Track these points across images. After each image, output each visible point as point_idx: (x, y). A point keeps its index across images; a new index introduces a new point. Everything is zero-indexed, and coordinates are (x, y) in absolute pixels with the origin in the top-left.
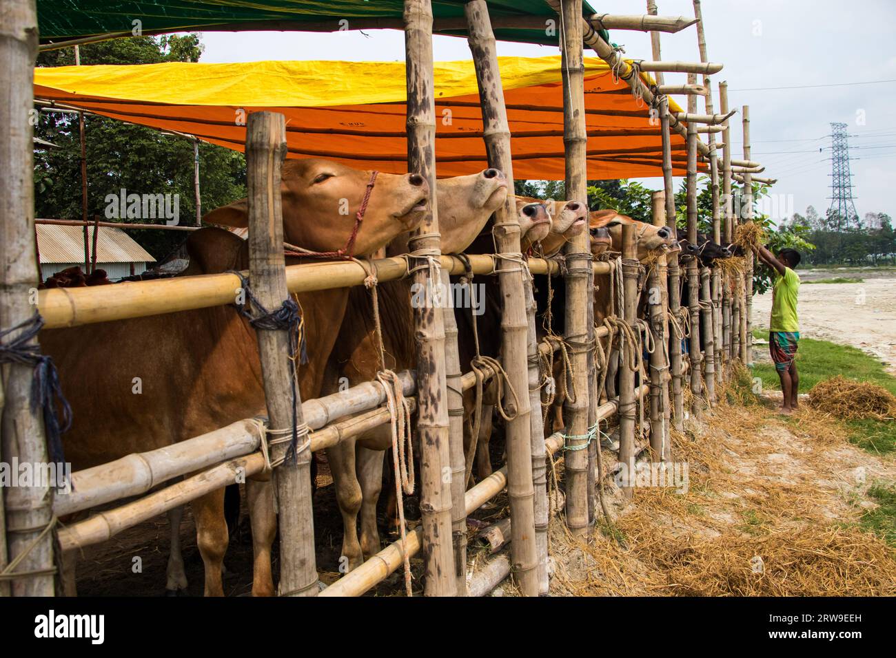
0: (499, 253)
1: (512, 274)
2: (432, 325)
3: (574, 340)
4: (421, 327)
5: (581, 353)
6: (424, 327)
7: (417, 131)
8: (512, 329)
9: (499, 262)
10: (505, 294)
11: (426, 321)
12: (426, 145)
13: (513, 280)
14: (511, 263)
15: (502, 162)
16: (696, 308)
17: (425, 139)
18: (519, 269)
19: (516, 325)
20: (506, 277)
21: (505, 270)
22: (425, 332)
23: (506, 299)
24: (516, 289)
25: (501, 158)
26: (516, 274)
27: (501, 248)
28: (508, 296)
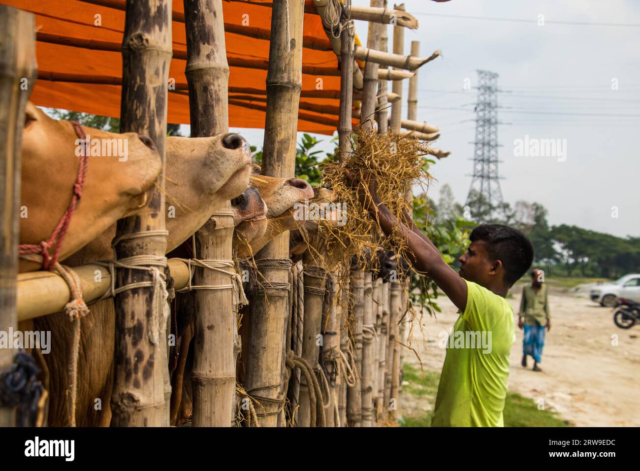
0: (199, 257)
1: (219, 293)
2: (150, 382)
3: (262, 394)
4: (131, 386)
5: (270, 414)
6: (137, 385)
7: (145, 58)
8: (213, 382)
9: (199, 273)
10: (206, 325)
11: (140, 375)
12: (157, 84)
13: (220, 302)
14: (220, 276)
15: (216, 114)
16: (360, 337)
17: (157, 73)
18: (230, 286)
19: (220, 374)
20: (210, 296)
21: (209, 286)
22: (137, 394)
23: (207, 333)
24: (224, 317)
25: (216, 109)
26: (225, 293)
27: (205, 252)
28: (211, 328)
